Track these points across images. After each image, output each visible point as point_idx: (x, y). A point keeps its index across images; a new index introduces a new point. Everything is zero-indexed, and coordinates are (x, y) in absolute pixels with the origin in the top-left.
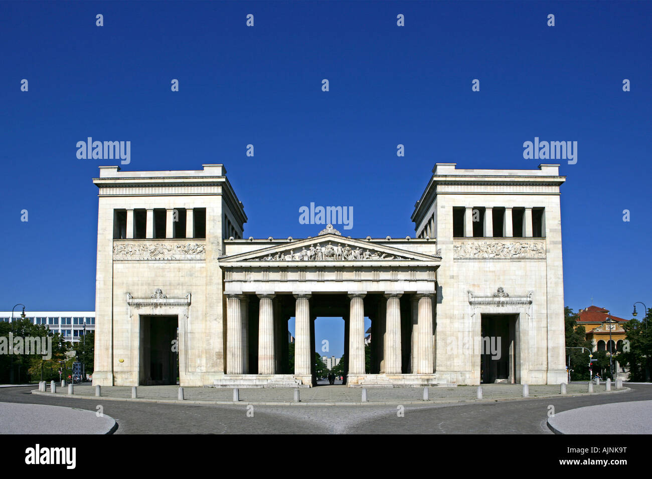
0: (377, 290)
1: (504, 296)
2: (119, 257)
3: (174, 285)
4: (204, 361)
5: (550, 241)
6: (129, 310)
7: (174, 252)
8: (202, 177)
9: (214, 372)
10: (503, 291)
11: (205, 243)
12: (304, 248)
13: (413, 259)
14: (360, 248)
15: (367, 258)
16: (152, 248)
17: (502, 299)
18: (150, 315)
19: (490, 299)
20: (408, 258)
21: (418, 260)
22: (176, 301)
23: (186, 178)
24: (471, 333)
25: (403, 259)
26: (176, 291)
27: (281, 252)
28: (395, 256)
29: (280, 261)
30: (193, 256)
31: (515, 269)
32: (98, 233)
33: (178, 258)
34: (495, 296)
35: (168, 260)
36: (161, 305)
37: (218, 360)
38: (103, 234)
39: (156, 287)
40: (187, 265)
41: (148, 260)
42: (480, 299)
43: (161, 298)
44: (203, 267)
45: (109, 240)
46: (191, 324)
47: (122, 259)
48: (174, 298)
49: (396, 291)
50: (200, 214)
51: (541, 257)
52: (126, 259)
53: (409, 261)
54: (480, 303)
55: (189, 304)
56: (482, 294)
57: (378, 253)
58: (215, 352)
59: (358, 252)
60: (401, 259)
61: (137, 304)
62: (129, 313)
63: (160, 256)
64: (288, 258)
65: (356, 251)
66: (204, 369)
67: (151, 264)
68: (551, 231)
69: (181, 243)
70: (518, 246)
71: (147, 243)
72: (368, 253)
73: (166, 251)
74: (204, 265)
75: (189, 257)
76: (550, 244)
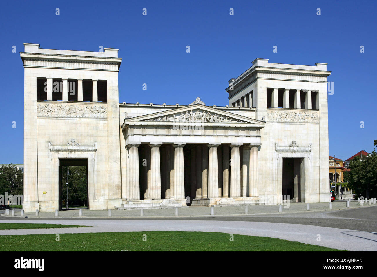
0: (227, 142)
1: (296, 147)
2: (42, 114)
3: (84, 136)
4: (107, 191)
5: (322, 112)
6: (50, 155)
7: (84, 112)
8: (105, 58)
9: (115, 199)
10: (295, 143)
11: (106, 106)
12: (182, 113)
13: (249, 123)
14: (217, 114)
15: (221, 121)
16: (67, 108)
17: (295, 148)
18: (66, 158)
19: (288, 148)
20: (246, 122)
21: (252, 123)
22: (86, 147)
23: (93, 57)
24: (277, 170)
25: (243, 122)
26: (86, 141)
27: (167, 116)
28: (238, 120)
29: (166, 122)
30: (98, 115)
31: (302, 129)
32: (25, 95)
33: (87, 116)
34: (290, 146)
35: (79, 117)
36: (75, 151)
37: (117, 191)
38: (29, 96)
39: (70, 138)
40: (94, 122)
41: (64, 117)
42: (282, 148)
43: (75, 145)
44: (105, 124)
45: (34, 101)
46: (97, 164)
47: (44, 116)
48: (85, 146)
49: (238, 143)
50: (103, 85)
51: (316, 122)
52: (47, 115)
53: (246, 124)
54: (282, 151)
55: (96, 150)
56: (283, 145)
57: (228, 118)
58: (115, 185)
59: (216, 117)
60: (241, 122)
61: (56, 150)
62: (50, 157)
63: (74, 114)
64: (171, 119)
65: (214, 116)
66: (107, 197)
67: (66, 120)
68: (322, 105)
69: (90, 105)
70: (303, 114)
71: (64, 104)
72: (222, 117)
73: (78, 111)
74: (106, 122)
75: (95, 115)
76: (322, 114)
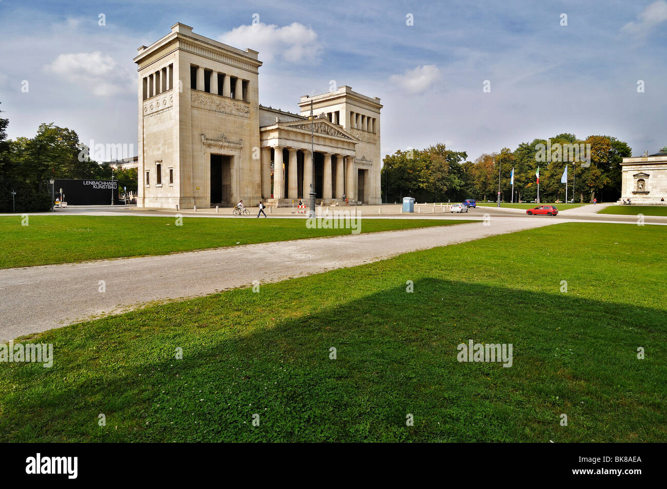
0: (336, 153)
2: (196, 104)
3: (232, 133)
4: (250, 189)
7: (232, 109)
9: (256, 197)
10: (364, 158)
11: (250, 106)
12: (314, 124)
13: (351, 139)
14: (334, 129)
16: (218, 102)
17: (365, 162)
18: (217, 154)
20: (349, 138)
22: (234, 145)
24: (355, 177)
25: (347, 138)
26: (233, 138)
27: (305, 125)
28: (345, 136)
29: (304, 130)
30: (243, 114)
31: (368, 147)
33: (234, 114)
34: (362, 161)
35: (228, 114)
36: (224, 147)
37: (258, 189)
38: (183, 82)
39: (221, 133)
40: (240, 120)
41: (215, 111)
42: (358, 162)
43: (225, 142)
44: (249, 124)
45: (187, 88)
46: (243, 162)
47: (198, 107)
48: (233, 143)
49: (343, 154)
51: (375, 143)
52: (200, 107)
54: (358, 164)
55: (242, 148)
56: (360, 159)
57: (340, 133)
61: (209, 145)
62: (203, 150)
63: (223, 110)
66: (250, 195)
67: (217, 115)
68: (378, 131)
69: (235, 103)
70: (368, 136)
71: (214, 98)
72: (336, 132)
73: (227, 107)
74: (248, 121)
75: (241, 114)
76: (377, 137)
